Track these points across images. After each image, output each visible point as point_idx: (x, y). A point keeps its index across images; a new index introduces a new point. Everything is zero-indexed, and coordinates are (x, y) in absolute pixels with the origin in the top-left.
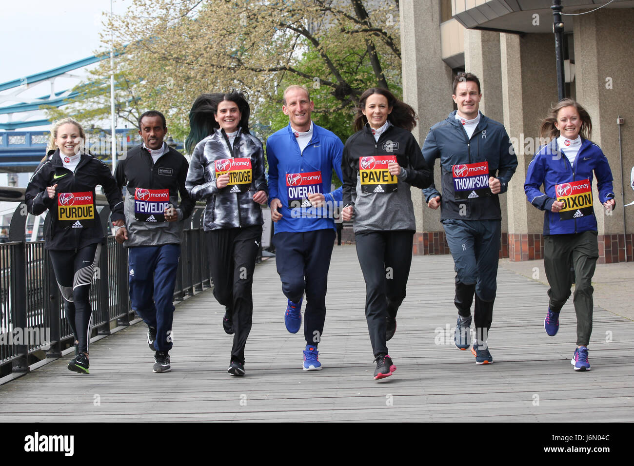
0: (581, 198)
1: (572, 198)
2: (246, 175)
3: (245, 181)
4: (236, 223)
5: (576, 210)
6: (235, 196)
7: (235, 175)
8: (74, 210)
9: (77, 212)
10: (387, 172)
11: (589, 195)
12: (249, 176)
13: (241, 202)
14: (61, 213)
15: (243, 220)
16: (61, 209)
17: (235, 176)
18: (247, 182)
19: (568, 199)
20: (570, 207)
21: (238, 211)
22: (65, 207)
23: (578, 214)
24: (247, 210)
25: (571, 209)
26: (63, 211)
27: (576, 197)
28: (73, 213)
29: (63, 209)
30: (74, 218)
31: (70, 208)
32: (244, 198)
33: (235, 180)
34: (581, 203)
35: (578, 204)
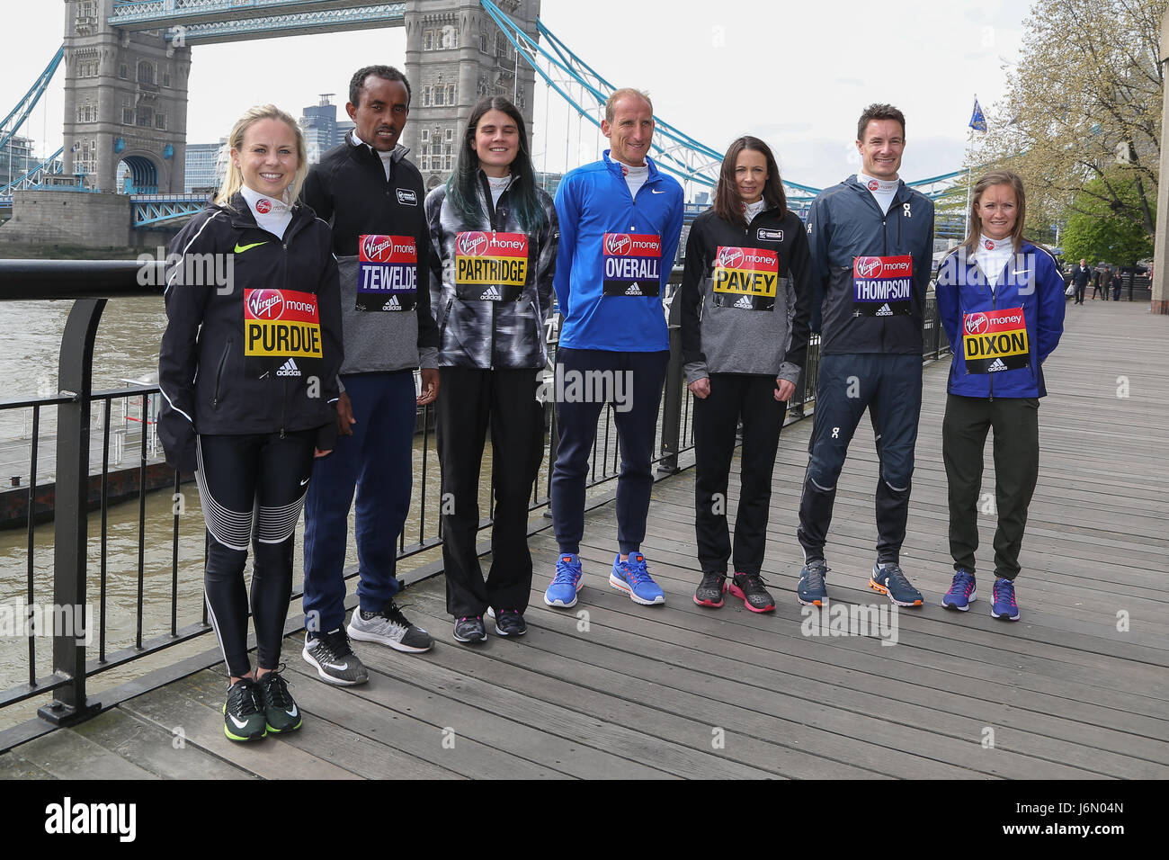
0: (1004, 340)
1: (987, 338)
2: (514, 268)
3: (512, 280)
4: (484, 360)
5: (995, 359)
6: (489, 307)
7: (494, 265)
8: (283, 333)
9: (289, 338)
10: (761, 276)
11: (1021, 334)
12: (522, 271)
13: (500, 320)
14: (252, 338)
15: (498, 356)
16: (252, 327)
17: (494, 267)
18: (516, 283)
19: (981, 339)
20: (983, 353)
21: (490, 337)
22: (261, 323)
23: (998, 365)
24: (510, 337)
25: (986, 356)
26: (256, 332)
27: (994, 338)
28: (280, 338)
29: (258, 327)
30: (283, 353)
31: (273, 327)
32: (506, 313)
33: (493, 276)
34: (1005, 348)
35: (998, 350)
